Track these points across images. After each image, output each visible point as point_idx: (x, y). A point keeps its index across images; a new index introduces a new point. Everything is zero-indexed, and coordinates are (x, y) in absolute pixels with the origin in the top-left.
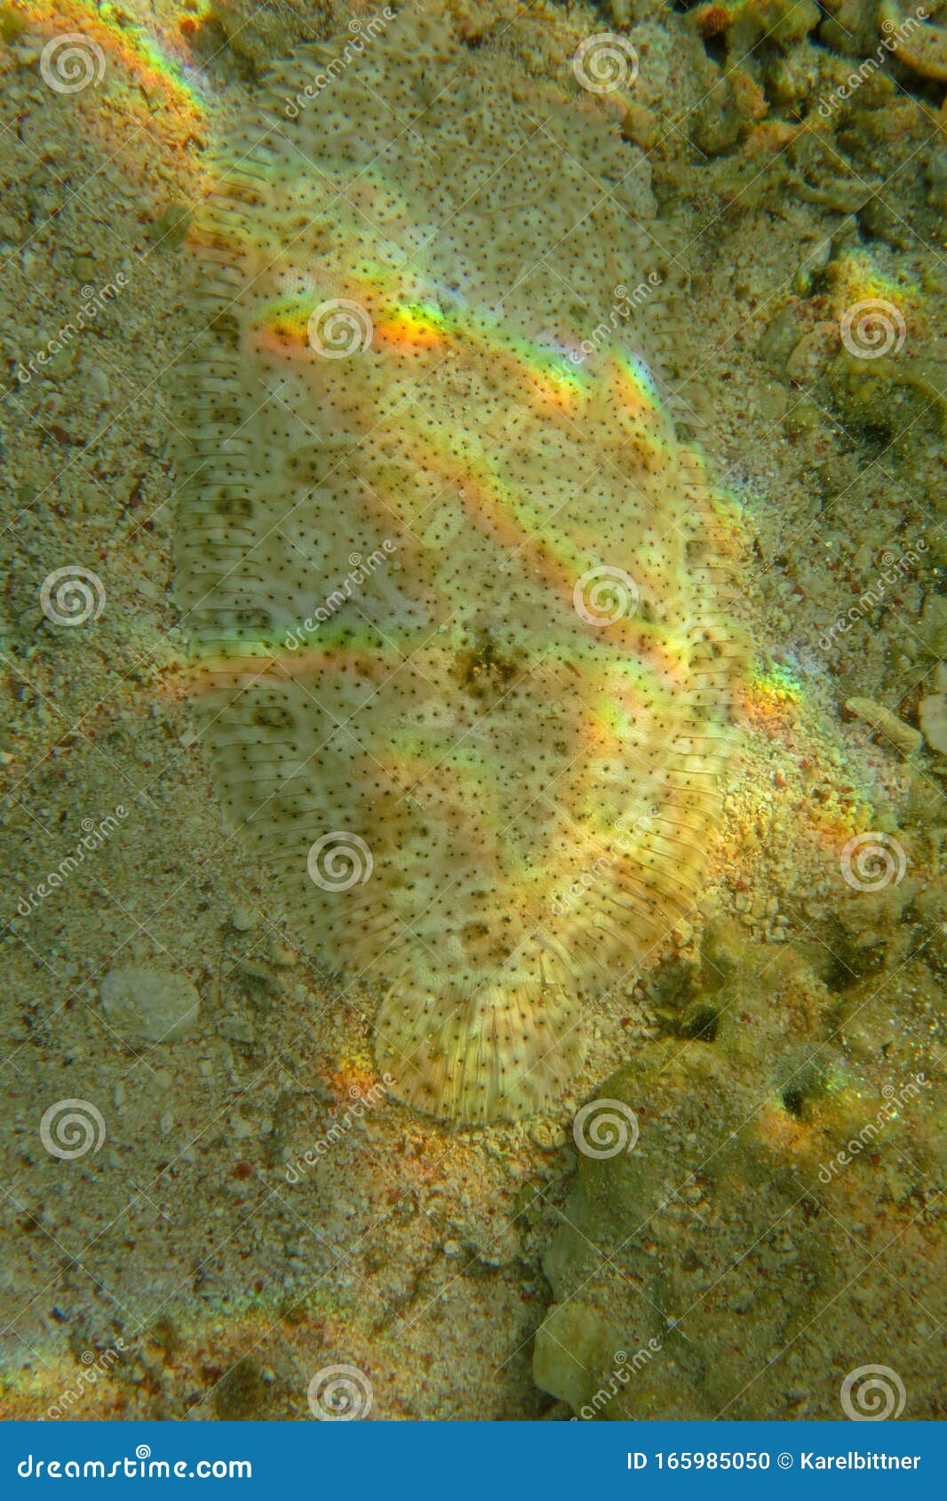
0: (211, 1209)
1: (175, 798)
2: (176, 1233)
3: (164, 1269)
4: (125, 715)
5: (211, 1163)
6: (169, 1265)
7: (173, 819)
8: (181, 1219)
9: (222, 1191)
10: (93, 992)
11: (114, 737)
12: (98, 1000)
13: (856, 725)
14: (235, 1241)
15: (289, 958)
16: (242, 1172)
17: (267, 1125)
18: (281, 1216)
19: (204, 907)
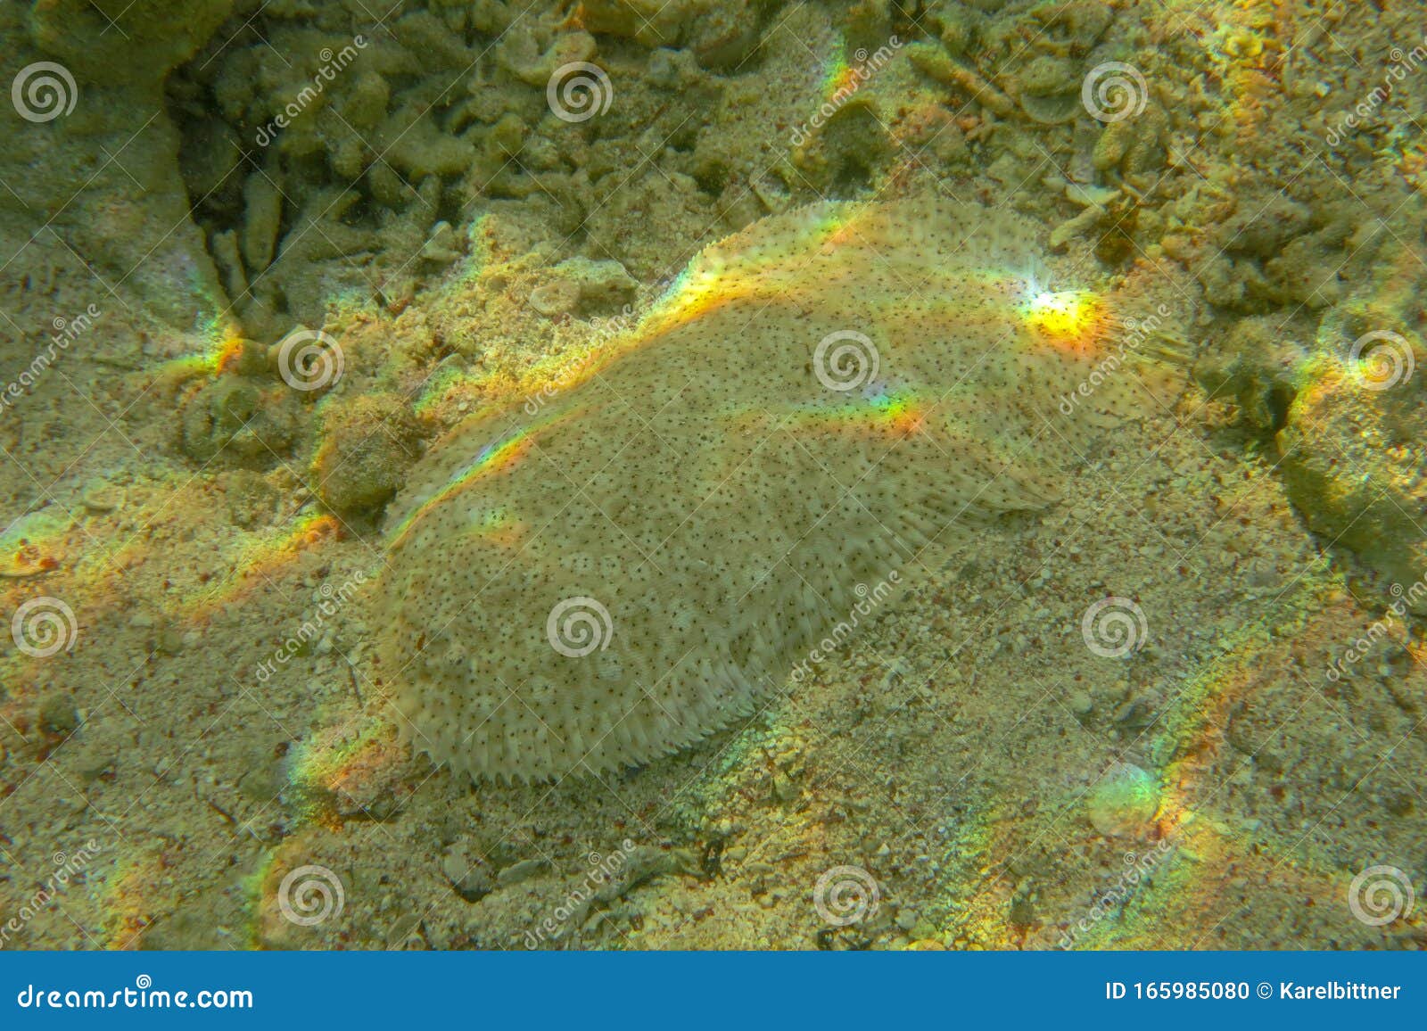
0: (1299, 829)
1: (971, 714)
2: (1311, 864)
3: (1335, 887)
4: (889, 733)
5: (1264, 812)
6: (1333, 882)
7: (987, 722)
8: (1301, 855)
9: (1288, 815)
10: (1101, 841)
11: (903, 749)
12: (1109, 839)
13: (1072, 247)
14: (1330, 825)
15: (1123, 685)
16: (1278, 792)
17: (1247, 760)
18: (1321, 781)
19: (1062, 732)
